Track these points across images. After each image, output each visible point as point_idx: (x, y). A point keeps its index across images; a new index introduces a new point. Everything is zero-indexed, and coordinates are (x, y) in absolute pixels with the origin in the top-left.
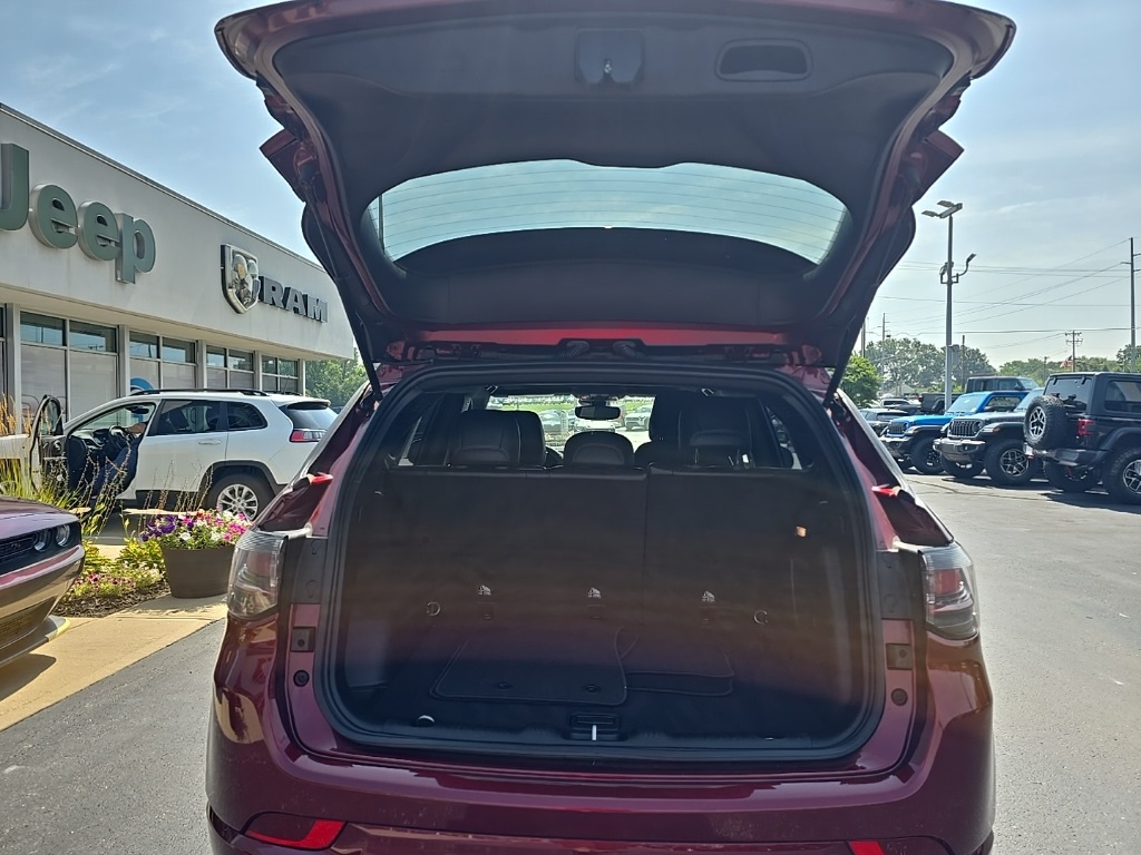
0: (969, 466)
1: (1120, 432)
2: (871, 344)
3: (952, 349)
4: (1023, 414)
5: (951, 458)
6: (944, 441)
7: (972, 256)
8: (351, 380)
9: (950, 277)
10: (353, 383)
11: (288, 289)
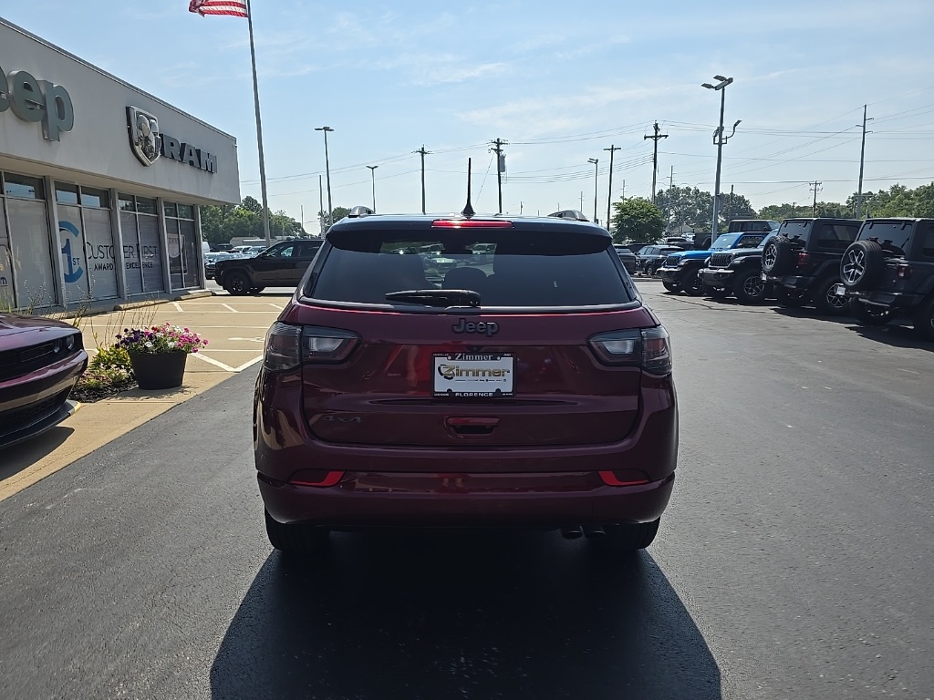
0: (723, 289)
1: (826, 264)
2: (661, 192)
3: (719, 197)
4: (762, 250)
5: (710, 283)
6: (705, 270)
7: (739, 122)
8: (230, 220)
9: (721, 139)
10: (232, 222)
11: (183, 145)
